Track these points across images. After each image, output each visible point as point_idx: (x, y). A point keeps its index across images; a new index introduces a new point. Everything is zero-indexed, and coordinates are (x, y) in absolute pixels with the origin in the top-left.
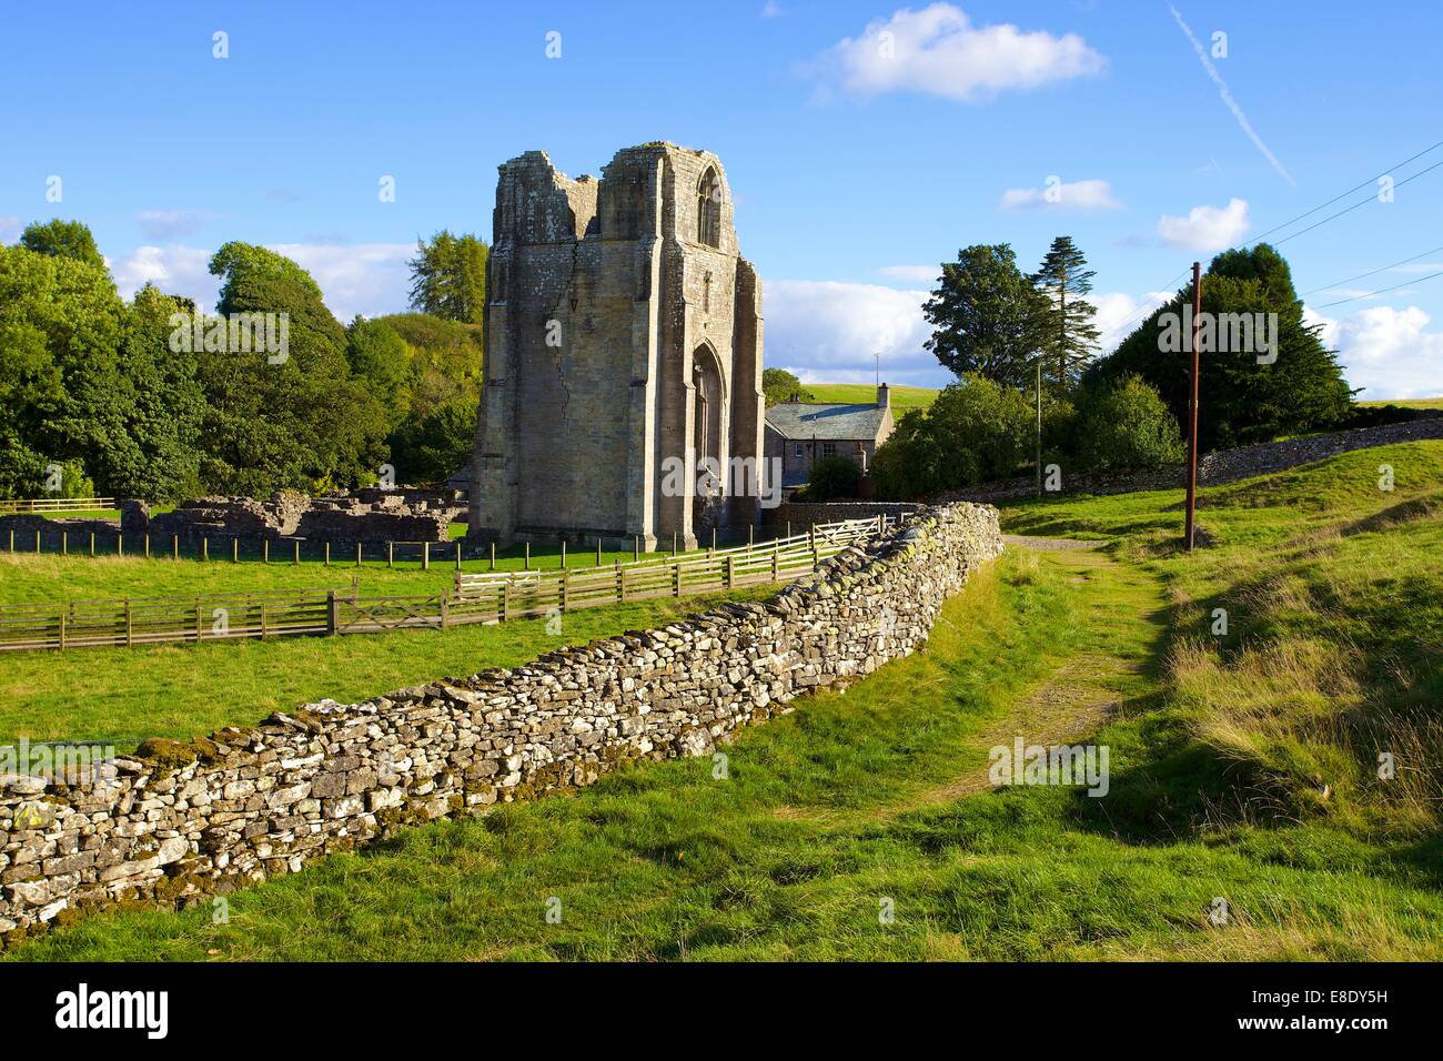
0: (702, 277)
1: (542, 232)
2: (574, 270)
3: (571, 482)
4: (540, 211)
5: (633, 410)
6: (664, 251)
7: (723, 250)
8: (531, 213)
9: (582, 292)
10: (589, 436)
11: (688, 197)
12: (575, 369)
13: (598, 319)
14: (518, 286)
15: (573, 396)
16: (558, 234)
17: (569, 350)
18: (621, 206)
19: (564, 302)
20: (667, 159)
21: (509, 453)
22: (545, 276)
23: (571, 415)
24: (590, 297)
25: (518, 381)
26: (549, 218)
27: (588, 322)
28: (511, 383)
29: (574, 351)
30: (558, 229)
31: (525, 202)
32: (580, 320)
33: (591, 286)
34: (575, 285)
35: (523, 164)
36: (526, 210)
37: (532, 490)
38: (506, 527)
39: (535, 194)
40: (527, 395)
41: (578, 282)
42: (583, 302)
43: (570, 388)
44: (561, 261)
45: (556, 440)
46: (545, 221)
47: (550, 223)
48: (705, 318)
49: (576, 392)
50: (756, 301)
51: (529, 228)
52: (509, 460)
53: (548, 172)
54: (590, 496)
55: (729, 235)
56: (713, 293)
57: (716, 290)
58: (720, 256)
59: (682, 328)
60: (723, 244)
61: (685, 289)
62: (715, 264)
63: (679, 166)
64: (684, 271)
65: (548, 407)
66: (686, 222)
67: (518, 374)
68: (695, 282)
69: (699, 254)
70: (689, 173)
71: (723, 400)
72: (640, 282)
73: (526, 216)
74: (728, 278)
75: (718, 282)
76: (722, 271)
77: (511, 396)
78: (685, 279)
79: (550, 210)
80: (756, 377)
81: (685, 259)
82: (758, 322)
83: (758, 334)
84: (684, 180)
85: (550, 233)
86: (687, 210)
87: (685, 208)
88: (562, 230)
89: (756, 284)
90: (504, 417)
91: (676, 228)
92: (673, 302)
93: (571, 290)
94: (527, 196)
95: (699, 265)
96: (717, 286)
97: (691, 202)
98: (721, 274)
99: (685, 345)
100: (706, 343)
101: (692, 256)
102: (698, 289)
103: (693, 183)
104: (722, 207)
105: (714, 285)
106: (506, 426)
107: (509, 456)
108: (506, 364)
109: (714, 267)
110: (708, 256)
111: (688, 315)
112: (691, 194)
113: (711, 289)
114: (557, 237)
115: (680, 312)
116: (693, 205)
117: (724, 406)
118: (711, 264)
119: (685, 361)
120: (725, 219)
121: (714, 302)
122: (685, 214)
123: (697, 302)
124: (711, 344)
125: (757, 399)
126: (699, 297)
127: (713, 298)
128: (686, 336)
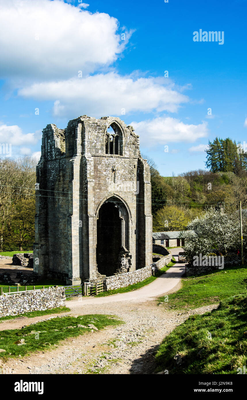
0: (110, 168)
1: (51, 155)
2: (60, 170)
3: (61, 254)
4: (51, 148)
5: (69, 227)
6: (81, 160)
7: (124, 155)
8: (49, 148)
9: (62, 178)
11: (97, 136)
12: (61, 209)
13: (66, 189)
14: (46, 177)
15: (61, 220)
16: (56, 156)
18: (70, 143)
19: (57, 183)
20: (82, 122)
21: (43, 242)
22: (53, 173)
23: (60, 228)
24: (64, 180)
25: (47, 214)
26: (53, 150)
27: (63, 190)
28: (43, 216)
29: (60, 202)
30: (56, 154)
31: (47, 145)
33: (64, 176)
34: (60, 175)
35: (47, 130)
36: (48, 147)
38: (41, 271)
39: (49, 141)
40: (50, 220)
42: (62, 182)
43: (60, 217)
44: (56, 166)
45: (57, 237)
46: (52, 151)
47: (53, 152)
49: (61, 218)
50: (144, 176)
51: (49, 154)
52: (42, 245)
53: (52, 132)
54: (66, 261)
55: (131, 149)
56: (118, 174)
57: (121, 173)
58: (123, 159)
59: (87, 192)
60: (125, 153)
61: (88, 176)
62: (120, 163)
63: (90, 125)
64: (87, 168)
65: (55, 224)
66: (97, 147)
67: (46, 211)
68: (105, 171)
69: (107, 159)
70: (98, 127)
71: (130, 219)
72: (71, 174)
73: (48, 150)
74: (130, 167)
75: (123, 170)
76: (126, 165)
77: (43, 220)
78: (88, 172)
79: (53, 147)
80: (145, 208)
81: (88, 163)
82: (145, 185)
83: (145, 190)
84: (95, 130)
85: (54, 156)
86: (97, 142)
87: (95, 142)
88: (57, 154)
89: (145, 169)
90: (39, 229)
91: (86, 151)
92: (84, 181)
93: (59, 178)
94: (48, 142)
95: (107, 164)
96: (122, 172)
97: (100, 139)
98: (125, 166)
99: (88, 199)
100: (115, 196)
101: (103, 161)
102: (107, 174)
103: (101, 131)
104: (123, 139)
105: (119, 171)
106: (40, 232)
107: (43, 244)
108: (40, 208)
109: (119, 164)
110: (114, 160)
111: (90, 186)
112: (100, 135)
113: (118, 173)
114: (55, 157)
115: (87, 185)
116: (102, 140)
117: (130, 221)
118: (117, 163)
119: (88, 205)
120: (127, 143)
121: (120, 178)
122: (96, 144)
123: (107, 179)
124: (119, 196)
125: (145, 217)
126: (108, 177)
127: (119, 176)
128: (89, 195)
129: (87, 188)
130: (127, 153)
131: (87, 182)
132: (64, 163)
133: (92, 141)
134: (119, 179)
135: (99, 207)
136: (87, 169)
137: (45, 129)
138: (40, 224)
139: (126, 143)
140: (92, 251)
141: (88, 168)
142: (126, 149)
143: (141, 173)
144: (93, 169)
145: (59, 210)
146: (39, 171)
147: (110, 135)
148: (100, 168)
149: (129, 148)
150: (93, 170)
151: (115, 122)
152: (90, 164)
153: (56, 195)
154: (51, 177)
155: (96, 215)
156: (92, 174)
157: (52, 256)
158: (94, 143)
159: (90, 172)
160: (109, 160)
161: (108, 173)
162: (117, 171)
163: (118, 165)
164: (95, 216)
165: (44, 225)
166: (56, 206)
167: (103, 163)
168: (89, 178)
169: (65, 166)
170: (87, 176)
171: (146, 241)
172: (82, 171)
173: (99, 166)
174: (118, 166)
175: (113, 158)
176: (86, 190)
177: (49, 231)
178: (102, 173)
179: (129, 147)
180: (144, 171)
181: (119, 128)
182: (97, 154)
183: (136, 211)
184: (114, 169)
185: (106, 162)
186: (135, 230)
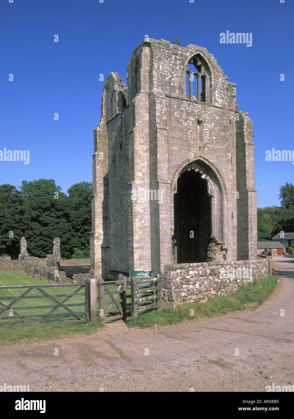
0: (194, 118)
2: (122, 128)
7: (215, 104)
9: (123, 138)
11: (173, 69)
12: (123, 182)
19: (119, 146)
20: (149, 45)
24: (126, 140)
29: (122, 172)
30: (116, 109)
32: (123, 154)
33: (126, 134)
39: (110, 95)
41: (122, 134)
44: (118, 124)
48: (200, 144)
49: (123, 195)
50: (246, 134)
53: (113, 81)
55: (224, 96)
56: (207, 129)
57: (211, 128)
60: (216, 101)
61: (158, 120)
62: (208, 112)
63: (162, 50)
64: (156, 108)
65: (116, 206)
66: (172, 84)
67: (108, 189)
68: (186, 121)
69: (189, 105)
70: (174, 56)
71: (225, 195)
73: (108, 107)
74: (224, 122)
75: (213, 124)
76: (218, 117)
78: (158, 114)
79: (114, 100)
80: (247, 180)
81: (157, 101)
82: (247, 146)
83: (247, 153)
84: (169, 59)
86: (172, 77)
87: (170, 76)
89: (245, 123)
91: (155, 85)
92: (152, 130)
94: (108, 97)
95: (189, 111)
96: (212, 126)
98: (216, 119)
99: (158, 156)
100: (202, 159)
101: (182, 106)
102: (189, 126)
103: (179, 62)
105: (208, 125)
109: (207, 114)
110: (200, 107)
111: (161, 136)
112: (177, 68)
113: (205, 127)
115: (156, 134)
116: (180, 75)
117: (225, 198)
119: (159, 165)
121: (208, 135)
122: (170, 79)
123: (189, 134)
124: (207, 160)
125: (248, 193)
126: (191, 131)
127: (207, 132)
128: (159, 149)
129: (156, 138)
130: (219, 100)
131: (157, 129)
132: (127, 116)
133: (165, 74)
134: (208, 136)
135: (177, 174)
136: (155, 110)
139: (217, 86)
142: (217, 95)
143: (239, 130)
144: (166, 111)
145: (121, 184)
146: (96, 136)
148: (178, 116)
149: (222, 94)
150: (165, 113)
151: (200, 53)
152: (161, 103)
153: (118, 164)
154: (112, 143)
155: (172, 181)
156: (165, 118)
157: (114, 249)
158: (168, 78)
159: (161, 115)
160: (192, 107)
162: (205, 124)
163: (206, 115)
167: (182, 109)
168: (159, 123)
170: (156, 121)
171: (249, 228)
173: (176, 113)
174: (205, 117)
175: (198, 105)
176: (155, 141)
178: (181, 124)
179: (222, 92)
180: (245, 127)
182: (173, 95)
183: (233, 184)
184: (200, 120)
185: (187, 108)
186: (232, 213)
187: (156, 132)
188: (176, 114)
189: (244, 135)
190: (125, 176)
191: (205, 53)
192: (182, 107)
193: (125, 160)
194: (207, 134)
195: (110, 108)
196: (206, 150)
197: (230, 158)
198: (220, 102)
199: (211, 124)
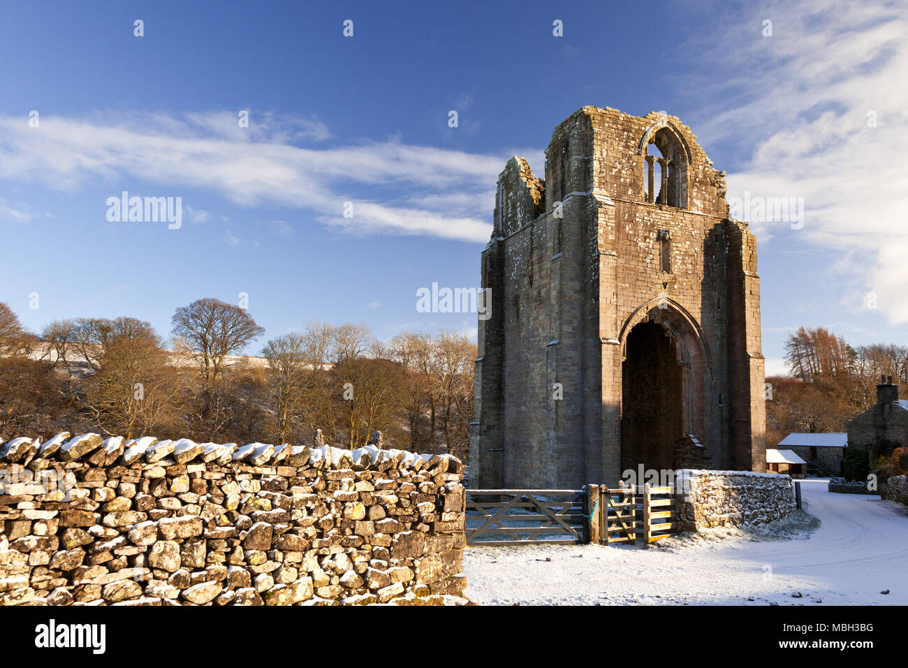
0: (655, 235)
1: (514, 223)
2: (533, 250)
3: (531, 447)
4: (514, 208)
5: (549, 370)
7: (691, 209)
8: (510, 211)
9: (536, 267)
10: (541, 402)
11: (625, 155)
12: (532, 339)
13: (544, 289)
14: (503, 273)
15: (532, 365)
16: (524, 221)
17: (529, 324)
19: (526, 280)
20: (586, 118)
21: (492, 421)
22: (517, 261)
23: (531, 383)
24: (541, 269)
25: (501, 357)
26: (519, 210)
28: (494, 360)
29: (532, 323)
30: (523, 218)
32: (535, 293)
33: (540, 260)
34: (532, 262)
35: (506, 173)
36: (508, 209)
37: (511, 456)
39: (511, 194)
40: (508, 370)
41: (534, 259)
42: (536, 277)
43: (530, 358)
44: (525, 244)
45: (523, 408)
46: (516, 214)
47: (519, 215)
48: (666, 277)
49: (532, 361)
50: (745, 259)
51: (509, 223)
52: (490, 427)
53: (518, 173)
55: (707, 196)
56: (678, 252)
57: (685, 250)
58: (690, 216)
59: (598, 281)
60: (693, 204)
61: (601, 241)
62: (681, 224)
63: (606, 125)
64: (599, 222)
65: (518, 378)
66: (622, 180)
67: (502, 351)
68: (644, 241)
69: (649, 213)
70: (626, 133)
71: (707, 364)
72: (556, 242)
73: (507, 215)
74: (707, 239)
75: (688, 243)
76: (696, 232)
77: (494, 370)
78: (601, 231)
79: (519, 204)
80: (748, 337)
81: (600, 210)
82: (747, 280)
83: (747, 292)
84: (617, 139)
85: (519, 223)
86: (623, 168)
87: (619, 167)
88: (526, 217)
89: (744, 240)
90: (483, 389)
91: (596, 183)
92: (591, 257)
93: (530, 268)
94: (508, 198)
95: (649, 223)
96: (687, 246)
97: (631, 161)
98: (693, 234)
99: (600, 299)
100: (669, 303)
101: (637, 215)
102: (648, 247)
103: (633, 142)
104: (688, 168)
105: (679, 245)
106: (486, 397)
107: (491, 424)
108: (486, 341)
109: (679, 227)
110: (666, 215)
111: (606, 267)
112: (630, 153)
113: (675, 249)
114: (523, 224)
115: (597, 264)
116: (634, 164)
117: (708, 370)
118: (672, 223)
119: (601, 315)
120: (697, 180)
121: (680, 262)
122: (620, 171)
123: (648, 261)
124: (678, 305)
125: (749, 361)
126: (651, 256)
127: (678, 257)
128: (602, 289)
129: (597, 270)
130: (698, 203)
131: (598, 256)
132: (542, 230)
133: (611, 165)
134: (679, 264)
135: (629, 328)
136: (597, 225)
137: (503, 173)
138: (486, 379)
139: (695, 179)
140: (611, 434)
141: (601, 220)
142: (694, 194)
143: (732, 254)
144: (614, 225)
145: (529, 342)
146: (486, 261)
147: (655, 159)
148: (631, 232)
149: (704, 192)
150: (612, 228)
151: (668, 126)
152: (606, 213)
153: (522, 309)
154: (513, 274)
155: (620, 339)
156: (611, 237)
157: (512, 453)
158: (616, 170)
159: (606, 233)
160: (654, 215)
161: (651, 246)
162: (674, 244)
163: (676, 228)
164: (619, 343)
165: (494, 381)
166: (523, 334)
167: (637, 219)
168: (602, 246)
169: (544, 235)
170: (597, 242)
171: (752, 421)
172: (586, 231)
173: (627, 227)
174: (674, 231)
175: (664, 212)
176: (595, 276)
177: (506, 397)
178: (636, 244)
179: (704, 188)
180: (743, 247)
181: (677, 142)
183: (721, 345)
184: (667, 237)
185: (646, 218)
186: (720, 395)
187: (598, 260)
188: (627, 230)
189: (742, 261)
190: (537, 330)
191: (676, 125)
192: (638, 217)
193: (539, 302)
194: (678, 261)
195: (510, 215)
196: (676, 287)
197: (716, 301)
198: (699, 205)
199: (685, 243)
